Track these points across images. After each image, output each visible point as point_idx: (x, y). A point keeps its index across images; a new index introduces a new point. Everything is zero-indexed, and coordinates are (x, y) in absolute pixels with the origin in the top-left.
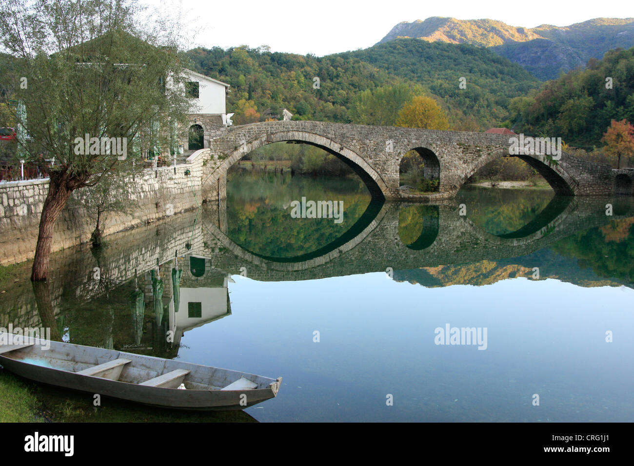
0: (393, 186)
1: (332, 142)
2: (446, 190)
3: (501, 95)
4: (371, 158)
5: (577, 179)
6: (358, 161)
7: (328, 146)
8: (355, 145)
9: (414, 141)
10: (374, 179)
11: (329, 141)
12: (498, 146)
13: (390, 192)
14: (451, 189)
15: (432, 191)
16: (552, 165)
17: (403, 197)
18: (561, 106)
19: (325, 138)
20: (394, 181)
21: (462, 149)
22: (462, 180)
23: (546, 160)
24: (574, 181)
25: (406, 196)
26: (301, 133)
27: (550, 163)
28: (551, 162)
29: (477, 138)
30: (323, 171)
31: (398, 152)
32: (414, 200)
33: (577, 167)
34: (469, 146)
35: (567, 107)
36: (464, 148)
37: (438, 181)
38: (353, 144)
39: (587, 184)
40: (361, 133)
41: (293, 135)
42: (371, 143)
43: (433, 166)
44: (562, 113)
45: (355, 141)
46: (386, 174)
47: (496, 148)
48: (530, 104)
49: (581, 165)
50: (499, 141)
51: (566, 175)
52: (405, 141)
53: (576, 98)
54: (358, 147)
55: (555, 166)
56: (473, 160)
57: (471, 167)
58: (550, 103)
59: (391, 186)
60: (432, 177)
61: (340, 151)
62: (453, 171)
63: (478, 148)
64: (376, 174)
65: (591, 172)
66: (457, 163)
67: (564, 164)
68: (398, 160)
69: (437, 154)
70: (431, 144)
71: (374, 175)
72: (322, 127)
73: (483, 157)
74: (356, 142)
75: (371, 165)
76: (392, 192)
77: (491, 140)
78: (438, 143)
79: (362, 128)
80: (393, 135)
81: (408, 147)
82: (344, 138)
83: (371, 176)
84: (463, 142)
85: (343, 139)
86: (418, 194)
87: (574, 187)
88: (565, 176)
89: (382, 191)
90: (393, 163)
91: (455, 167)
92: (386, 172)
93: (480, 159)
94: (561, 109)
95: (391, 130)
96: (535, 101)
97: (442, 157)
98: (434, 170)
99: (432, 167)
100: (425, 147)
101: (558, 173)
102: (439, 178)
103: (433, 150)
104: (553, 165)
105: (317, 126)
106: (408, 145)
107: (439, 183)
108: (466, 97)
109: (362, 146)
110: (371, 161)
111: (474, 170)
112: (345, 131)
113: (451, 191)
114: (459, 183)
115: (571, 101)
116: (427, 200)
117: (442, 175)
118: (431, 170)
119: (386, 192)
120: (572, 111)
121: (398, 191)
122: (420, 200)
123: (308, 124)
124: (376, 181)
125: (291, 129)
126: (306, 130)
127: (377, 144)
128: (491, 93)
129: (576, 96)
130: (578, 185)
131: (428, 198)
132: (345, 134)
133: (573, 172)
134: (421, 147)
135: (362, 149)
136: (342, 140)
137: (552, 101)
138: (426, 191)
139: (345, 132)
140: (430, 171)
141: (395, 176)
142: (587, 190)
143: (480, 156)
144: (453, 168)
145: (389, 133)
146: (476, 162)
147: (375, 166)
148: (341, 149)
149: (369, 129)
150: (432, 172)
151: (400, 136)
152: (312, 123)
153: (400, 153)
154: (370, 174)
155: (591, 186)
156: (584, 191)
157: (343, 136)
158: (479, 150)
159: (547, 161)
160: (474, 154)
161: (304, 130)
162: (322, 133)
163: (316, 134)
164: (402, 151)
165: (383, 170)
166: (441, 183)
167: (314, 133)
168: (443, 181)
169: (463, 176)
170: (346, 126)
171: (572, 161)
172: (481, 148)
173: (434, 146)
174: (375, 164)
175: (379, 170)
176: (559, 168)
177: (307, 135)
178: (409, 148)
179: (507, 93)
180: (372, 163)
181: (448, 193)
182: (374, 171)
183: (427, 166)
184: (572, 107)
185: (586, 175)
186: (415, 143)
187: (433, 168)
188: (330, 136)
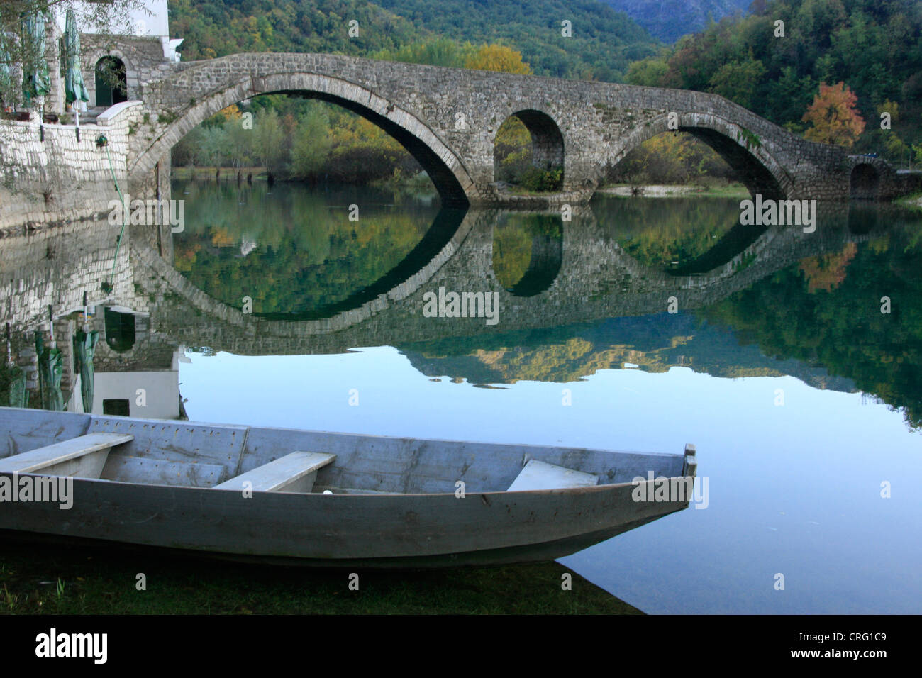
0: (482, 179)
1: (373, 96)
2: (574, 189)
3: (601, 65)
4: (443, 128)
5: (792, 171)
6: (421, 132)
7: (365, 103)
8: (414, 102)
9: (519, 98)
10: (450, 167)
11: (368, 93)
12: (662, 110)
13: (478, 191)
14: (583, 186)
15: (549, 190)
16: (751, 146)
17: (500, 199)
18: (710, 75)
19: (359, 88)
20: (485, 170)
21: (601, 115)
22: (602, 170)
23: (741, 138)
24: (787, 175)
25: (507, 197)
26: (315, 78)
27: (748, 143)
28: (750, 140)
29: (628, 95)
30: (326, 176)
31: (492, 117)
32: (522, 204)
33: (792, 151)
34: (614, 109)
35: (722, 77)
36: (605, 113)
37: (560, 172)
38: (410, 100)
39: (808, 181)
40: (425, 81)
41: (301, 81)
42: (443, 99)
43: (550, 144)
44: (714, 87)
45: (415, 95)
46: (471, 157)
47: (659, 113)
48: (661, 72)
49: (798, 147)
50: (664, 101)
51: (774, 164)
52: (503, 97)
53: (735, 62)
54: (421, 107)
55: (756, 148)
56: (620, 134)
57: (618, 147)
58: (693, 70)
59: (480, 179)
60: (549, 166)
61: (387, 114)
62: (586, 154)
63: (629, 114)
64: (452, 156)
65: (815, 159)
66: (593, 139)
67: (772, 145)
68: (491, 131)
69: (559, 123)
70: (548, 105)
71: (449, 160)
72: (354, 67)
73: (638, 130)
74: (417, 97)
75: (444, 140)
76: (481, 191)
77: (652, 99)
78: (561, 102)
79: (426, 70)
80: (482, 86)
81: (509, 108)
82: (395, 89)
83: (444, 160)
84: (604, 102)
85: (393, 91)
86: (527, 195)
87: (787, 186)
88: (773, 166)
89: (464, 188)
90: (482, 138)
91: (590, 147)
92: (471, 154)
93: (633, 134)
94: (712, 80)
95: (479, 75)
96: (668, 68)
97: (567, 129)
98: (553, 152)
99: (549, 148)
100: (538, 109)
101: (762, 161)
102: (562, 167)
103: (553, 116)
104: (753, 147)
105: (344, 65)
106: (510, 105)
107: (562, 175)
108: (545, 68)
109: (426, 105)
110: (443, 133)
111: (622, 153)
112: (397, 75)
113: (583, 191)
114: (596, 176)
115: (729, 67)
116: (543, 205)
117: (568, 161)
118: (547, 152)
119: (470, 191)
120: (730, 83)
121: (491, 188)
122: (532, 205)
123: (328, 59)
124: (453, 170)
125: (297, 69)
126: (325, 72)
127: (455, 101)
128: (585, 61)
129: (735, 59)
130: (793, 183)
131: (545, 202)
132: (396, 81)
133: (785, 159)
134: (531, 110)
135: (427, 111)
136: (391, 94)
137: (696, 68)
138: (540, 190)
139: (396, 78)
140: (544, 155)
141: (486, 162)
142: (807, 192)
143: (632, 128)
144: (587, 149)
145: (474, 82)
146: (626, 139)
147: (451, 141)
148: (390, 109)
149: (440, 72)
150: (548, 157)
151: (495, 88)
152: (337, 59)
153: (494, 119)
154: (441, 157)
155: (814, 185)
156: (803, 193)
157: (393, 85)
158: (632, 118)
159: (744, 139)
160: (622, 123)
161: (321, 72)
162: (354, 79)
163: (343, 79)
164: (498, 116)
165: (465, 150)
166: (567, 176)
167: (339, 79)
168: (569, 171)
169: (604, 163)
170: (399, 67)
171: (784, 140)
172: (634, 114)
173: (554, 107)
174: (452, 139)
175: (457, 150)
176: (763, 151)
177: (327, 81)
178: (511, 110)
179: (611, 61)
180: (446, 137)
181: (579, 193)
182: (449, 152)
183: (540, 147)
184: (729, 77)
185: (806, 165)
186: (522, 101)
187: (551, 149)
188: (368, 83)
